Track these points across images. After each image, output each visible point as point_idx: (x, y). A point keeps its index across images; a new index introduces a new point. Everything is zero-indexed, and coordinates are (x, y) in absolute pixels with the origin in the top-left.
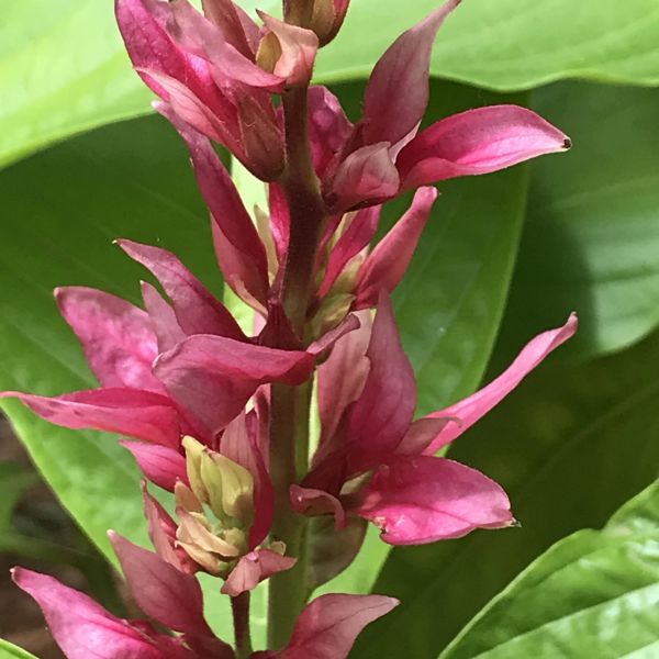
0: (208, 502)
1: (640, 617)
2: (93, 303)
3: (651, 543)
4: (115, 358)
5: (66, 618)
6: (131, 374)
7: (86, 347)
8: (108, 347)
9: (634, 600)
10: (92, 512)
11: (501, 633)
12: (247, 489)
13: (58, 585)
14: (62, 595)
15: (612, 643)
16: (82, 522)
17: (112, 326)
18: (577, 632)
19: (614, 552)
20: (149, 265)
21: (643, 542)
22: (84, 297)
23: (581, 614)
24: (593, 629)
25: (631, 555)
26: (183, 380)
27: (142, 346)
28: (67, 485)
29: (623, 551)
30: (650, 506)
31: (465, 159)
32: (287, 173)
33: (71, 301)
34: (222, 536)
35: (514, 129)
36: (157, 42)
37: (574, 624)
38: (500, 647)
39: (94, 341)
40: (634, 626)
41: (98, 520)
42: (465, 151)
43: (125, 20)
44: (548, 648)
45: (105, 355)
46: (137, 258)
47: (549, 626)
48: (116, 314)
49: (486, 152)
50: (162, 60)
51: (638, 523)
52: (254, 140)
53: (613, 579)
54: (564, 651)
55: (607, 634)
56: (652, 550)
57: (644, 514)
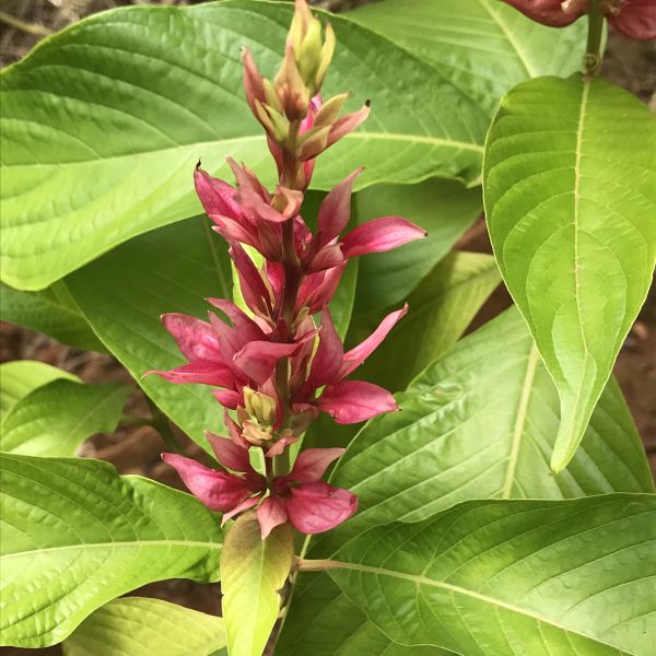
0: (254, 414)
1: (427, 429)
2: (179, 320)
3: (428, 395)
4: (192, 345)
5: (188, 473)
6: (200, 351)
7: (178, 341)
8: (188, 340)
9: (423, 422)
10: (172, 408)
11: (366, 444)
12: (274, 407)
13: (182, 458)
14: (184, 462)
15: (415, 442)
16: (167, 414)
17: (188, 330)
18: (399, 440)
19: (412, 401)
20: (222, 308)
21: (424, 395)
22: (174, 317)
23: (400, 431)
24: (407, 436)
25: (420, 401)
26: (246, 363)
27: (203, 338)
28: (158, 397)
29: (416, 400)
30: (426, 378)
31: (372, 244)
32: (284, 257)
33: (169, 319)
34: (264, 430)
35: (395, 228)
36: (216, 199)
37: (398, 436)
38: (366, 451)
39: (181, 338)
40: (425, 433)
41: (175, 412)
42: (371, 239)
43: (200, 189)
44: (387, 448)
45: (187, 345)
46: (216, 306)
47: (387, 438)
48: (189, 323)
49: (382, 240)
50: (219, 208)
51: (421, 386)
52: (267, 243)
53: (413, 413)
54: (395, 448)
55: (413, 438)
56: (429, 397)
57: (423, 382)
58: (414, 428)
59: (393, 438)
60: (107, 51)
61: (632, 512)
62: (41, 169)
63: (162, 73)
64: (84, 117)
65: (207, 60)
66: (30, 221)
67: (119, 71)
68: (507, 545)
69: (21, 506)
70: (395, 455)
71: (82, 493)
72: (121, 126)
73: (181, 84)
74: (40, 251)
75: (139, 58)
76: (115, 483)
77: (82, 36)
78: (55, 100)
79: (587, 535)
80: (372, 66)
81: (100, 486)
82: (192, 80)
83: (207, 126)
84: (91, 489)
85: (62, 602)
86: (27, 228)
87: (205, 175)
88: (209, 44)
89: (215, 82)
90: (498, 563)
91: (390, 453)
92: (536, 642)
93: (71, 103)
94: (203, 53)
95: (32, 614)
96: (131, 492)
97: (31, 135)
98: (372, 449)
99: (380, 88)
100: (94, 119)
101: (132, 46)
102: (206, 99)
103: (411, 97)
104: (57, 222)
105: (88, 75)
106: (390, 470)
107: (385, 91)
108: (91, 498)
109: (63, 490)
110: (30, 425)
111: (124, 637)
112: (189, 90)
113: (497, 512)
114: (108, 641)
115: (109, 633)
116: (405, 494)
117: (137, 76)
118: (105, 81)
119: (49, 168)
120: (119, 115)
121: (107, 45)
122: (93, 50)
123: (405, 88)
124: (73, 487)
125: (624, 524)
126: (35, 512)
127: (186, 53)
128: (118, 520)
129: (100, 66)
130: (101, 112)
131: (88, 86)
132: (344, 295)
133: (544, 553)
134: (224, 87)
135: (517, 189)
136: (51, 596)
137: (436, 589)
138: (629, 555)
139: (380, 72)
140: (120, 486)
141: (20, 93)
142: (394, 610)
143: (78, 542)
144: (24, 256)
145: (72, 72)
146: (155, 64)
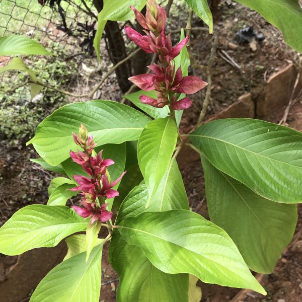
1: (143, 194)
29: (141, 187)
37: (137, 196)
53: (140, 190)
54: (136, 199)
55: (140, 196)
56: (144, 187)
57: (143, 183)
58: (140, 194)
59: (135, 196)
60: (69, 113)
61: (178, 214)
62: (56, 138)
63: (81, 117)
64: (65, 127)
65: (91, 113)
66: (54, 150)
67: (72, 117)
68: (153, 222)
69: (48, 216)
70: (136, 200)
71: (61, 213)
72: (73, 128)
73: (85, 119)
74: (56, 157)
75: (76, 114)
76: (68, 210)
77: (63, 110)
78: (59, 123)
79: (170, 219)
80: (128, 113)
81: (65, 211)
82: (88, 118)
83: (92, 128)
84: (63, 212)
85: (57, 237)
86: (54, 152)
87: (73, 152)
88: (92, 110)
89: (93, 118)
90: (152, 225)
91: (135, 200)
92: (158, 243)
93: (62, 124)
94: (90, 112)
95: (50, 240)
96: (72, 212)
97: (55, 131)
98: (130, 199)
99: (130, 118)
100: (67, 127)
101: (74, 112)
102: (91, 122)
103: (137, 119)
104: (60, 150)
105: (65, 118)
106: (135, 204)
107: (131, 119)
108: (63, 214)
109: (57, 212)
110: (58, 195)
111: (80, 244)
112: (87, 120)
113: (150, 214)
114: (76, 244)
115: (77, 243)
116: (138, 209)
117: (76, 118)
118: (69, 119)
119: (58, 138)
120: (73, 126)
121: (69, 111)
122: (66, 113)
123: (136, 118)
124: (59, 212)
125: (177, 216)
126: (51, 217)
127: (86, 112)
128: (69, 219)
129: (68, 116)
130: (68, 125)
131: (66, 120)
132: (123, 164)
133: (161, 223)
134: (95, 119)
135: (146, 147)
136: (54, 236)
137: (139, 232)
138: (179, 223)
139: (130, 114)
140: (70, 211)
141: (51, 121)
142: (130, 237)
143: (61, 224)
144: (53, 158)
145: (62, 117)
146: (80, 115)
